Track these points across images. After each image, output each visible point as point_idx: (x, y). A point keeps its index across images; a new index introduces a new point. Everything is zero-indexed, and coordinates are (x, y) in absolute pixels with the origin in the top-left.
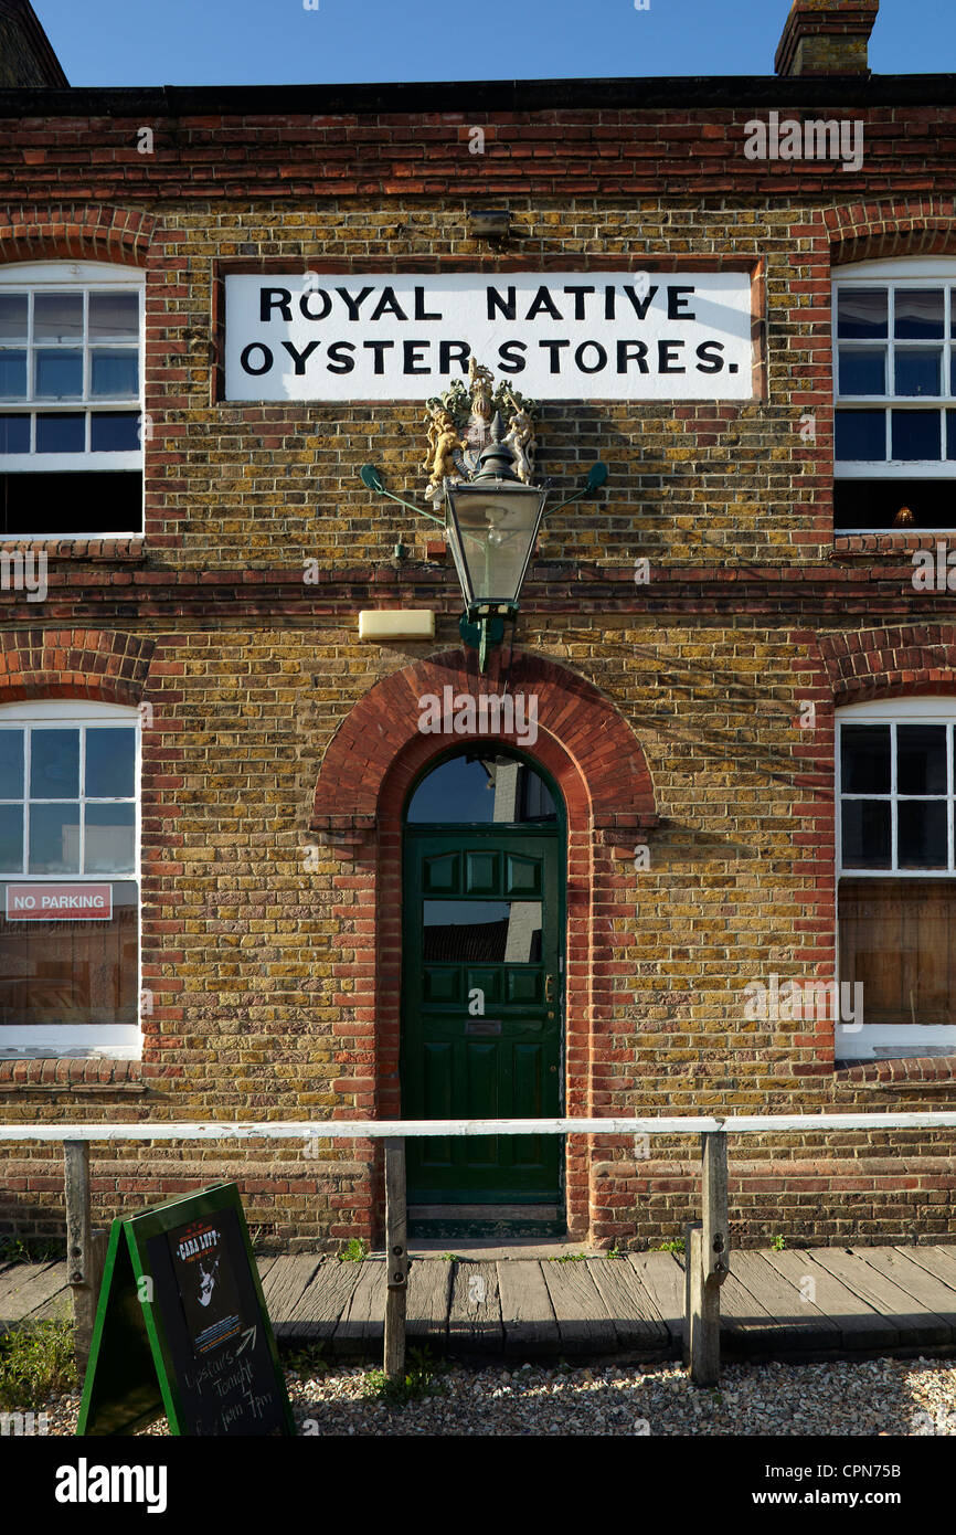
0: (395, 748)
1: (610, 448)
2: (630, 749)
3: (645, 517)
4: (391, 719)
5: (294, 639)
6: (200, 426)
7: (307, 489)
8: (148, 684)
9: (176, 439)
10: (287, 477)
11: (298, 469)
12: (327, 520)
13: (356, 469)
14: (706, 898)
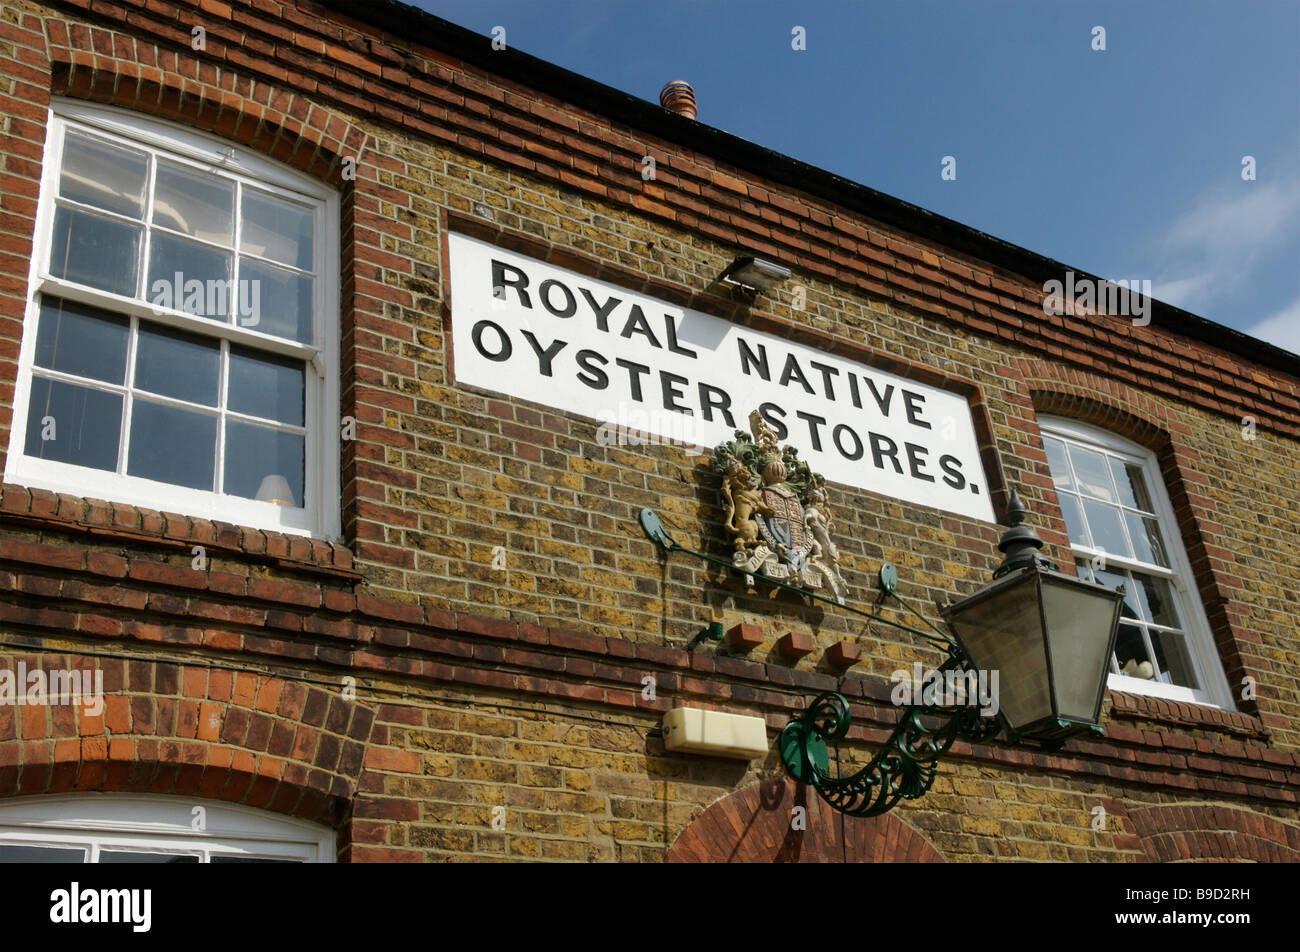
1: (893, 549)
5: (577, 736)
6: (434, 406)
7: (577, 523)
8: (363, 783)
9: (399, 414)
10: (550, 502)
11: (563, 494)
12: (605, 571)
13: (633, 511)
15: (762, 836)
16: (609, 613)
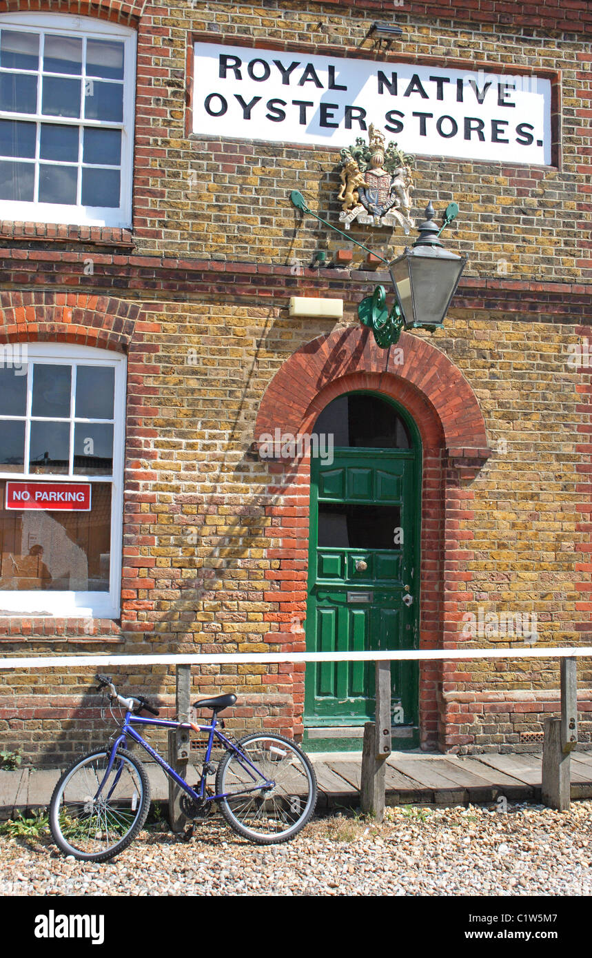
1: (460, 193)
2: (471, 403)
3: (483, 242)
4: (310, 373)
5: (241, 312)
6: (177, 151)
7: (253, 204)
8: (134, 338)
9: (158, 159)
10: (238, 194)
11: (246, 189)
12: (267, 228)
13: (287, 193)
14: (520, 507)
16: (266, 250)
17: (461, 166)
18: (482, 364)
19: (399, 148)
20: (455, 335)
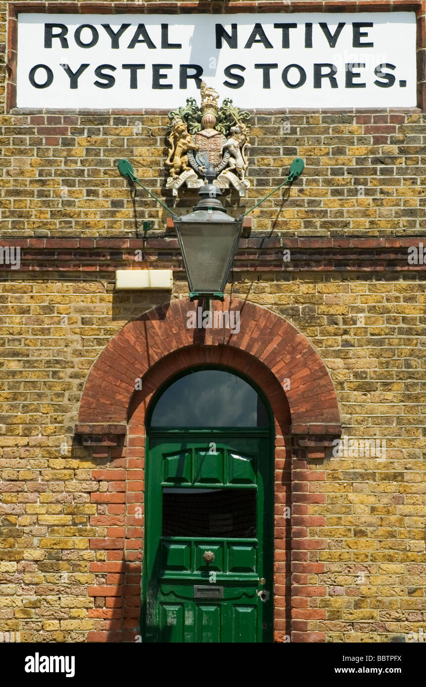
0: (141, 372)
1: (306, 147)
2: (321, 374)
3: (333, 198)
4: (139, 350)
5: (66, 289)
7: (78, 176)
10: (63, 167)
11: (71, 161)
12: (93, 200)
13: (115, 162)
14: (381, 488)
15: (171, 328)
16: (92, 223)
17: (307, 118)
18: (333, 331)
19: (235, 104)
20: (302, 301)
